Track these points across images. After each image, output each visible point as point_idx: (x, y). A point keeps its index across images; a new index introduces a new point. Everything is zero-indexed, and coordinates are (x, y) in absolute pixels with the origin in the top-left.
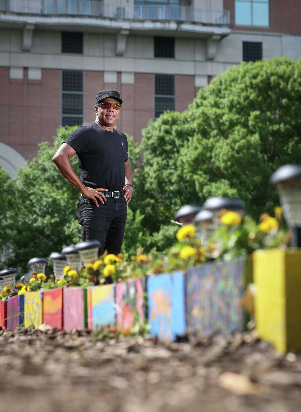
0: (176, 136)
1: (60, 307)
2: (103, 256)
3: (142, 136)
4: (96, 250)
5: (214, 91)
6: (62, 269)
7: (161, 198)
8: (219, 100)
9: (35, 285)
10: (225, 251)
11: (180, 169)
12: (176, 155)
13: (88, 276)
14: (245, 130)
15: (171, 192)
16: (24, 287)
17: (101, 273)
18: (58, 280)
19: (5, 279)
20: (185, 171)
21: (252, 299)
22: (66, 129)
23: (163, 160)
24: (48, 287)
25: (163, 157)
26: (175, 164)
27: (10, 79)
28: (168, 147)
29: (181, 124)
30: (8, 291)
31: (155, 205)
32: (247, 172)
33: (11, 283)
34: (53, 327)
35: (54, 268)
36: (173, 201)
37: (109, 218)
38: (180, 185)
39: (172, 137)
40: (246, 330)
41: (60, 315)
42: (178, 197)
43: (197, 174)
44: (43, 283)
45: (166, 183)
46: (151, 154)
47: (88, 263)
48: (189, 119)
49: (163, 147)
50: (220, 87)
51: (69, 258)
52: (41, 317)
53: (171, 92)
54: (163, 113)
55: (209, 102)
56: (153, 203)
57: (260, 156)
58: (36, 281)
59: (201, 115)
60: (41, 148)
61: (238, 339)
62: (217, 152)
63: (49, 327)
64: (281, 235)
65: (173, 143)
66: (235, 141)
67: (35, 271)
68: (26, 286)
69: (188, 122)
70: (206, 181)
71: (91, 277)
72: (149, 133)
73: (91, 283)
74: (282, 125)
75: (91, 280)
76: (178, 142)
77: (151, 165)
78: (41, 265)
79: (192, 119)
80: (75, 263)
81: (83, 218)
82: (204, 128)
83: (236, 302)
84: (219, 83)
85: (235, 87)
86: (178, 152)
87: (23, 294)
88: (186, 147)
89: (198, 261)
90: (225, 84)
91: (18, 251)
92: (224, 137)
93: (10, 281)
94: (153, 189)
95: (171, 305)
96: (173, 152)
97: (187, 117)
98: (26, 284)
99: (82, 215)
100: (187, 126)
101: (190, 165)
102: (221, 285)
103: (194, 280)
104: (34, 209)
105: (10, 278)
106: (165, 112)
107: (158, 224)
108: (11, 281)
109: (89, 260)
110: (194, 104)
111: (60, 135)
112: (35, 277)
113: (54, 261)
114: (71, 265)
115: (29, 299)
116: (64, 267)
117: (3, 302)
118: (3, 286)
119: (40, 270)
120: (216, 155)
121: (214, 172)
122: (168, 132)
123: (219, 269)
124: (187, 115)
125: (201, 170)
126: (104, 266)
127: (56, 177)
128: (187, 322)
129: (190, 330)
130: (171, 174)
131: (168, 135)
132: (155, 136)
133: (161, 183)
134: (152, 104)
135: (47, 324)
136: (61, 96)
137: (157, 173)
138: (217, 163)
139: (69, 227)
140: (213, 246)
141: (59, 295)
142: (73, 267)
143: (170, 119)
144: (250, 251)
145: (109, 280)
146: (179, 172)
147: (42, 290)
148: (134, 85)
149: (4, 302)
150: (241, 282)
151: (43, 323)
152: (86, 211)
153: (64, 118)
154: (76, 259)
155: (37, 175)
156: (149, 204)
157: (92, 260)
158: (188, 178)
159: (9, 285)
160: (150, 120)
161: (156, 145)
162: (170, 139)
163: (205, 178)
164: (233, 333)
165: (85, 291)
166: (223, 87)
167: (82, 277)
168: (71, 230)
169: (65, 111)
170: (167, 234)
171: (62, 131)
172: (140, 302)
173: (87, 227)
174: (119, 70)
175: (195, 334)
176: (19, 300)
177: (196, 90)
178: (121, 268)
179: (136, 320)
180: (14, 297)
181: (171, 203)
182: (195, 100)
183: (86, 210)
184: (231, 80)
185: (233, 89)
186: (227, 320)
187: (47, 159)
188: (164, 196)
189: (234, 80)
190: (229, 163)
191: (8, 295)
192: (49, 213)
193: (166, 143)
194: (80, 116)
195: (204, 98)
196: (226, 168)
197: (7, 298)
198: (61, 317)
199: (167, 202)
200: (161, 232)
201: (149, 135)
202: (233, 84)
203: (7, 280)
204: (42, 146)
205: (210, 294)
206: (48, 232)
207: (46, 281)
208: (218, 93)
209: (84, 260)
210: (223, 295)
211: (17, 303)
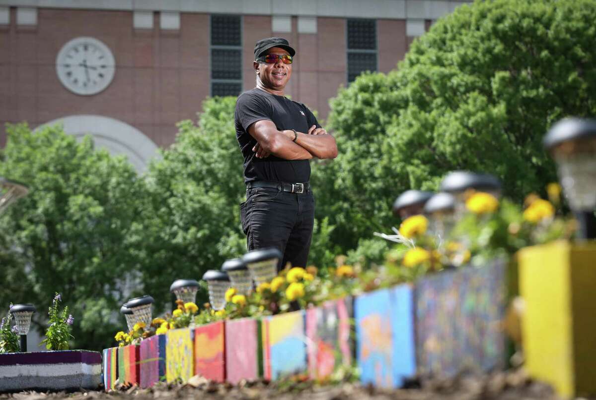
0: (380, 109)
1: (221, 349)
2: (285, 271)
3: (329, 109)
4: (274, 262)
5: (435, 41)
6: (222, 294)
7: (358, 200)
8: (443, 55)
9: (181, 320)
10: (474, 253)
11: (385, 157)
12: (380, 136)
13: (263, 302)
14: (485, 98)
15: (374, 191)
16: (165, 324)
17: (283, 297)
18: (216, 311)
19: (137, 312)
20: (395, 159)
21: (518, 321)
22: (216, 101)
23: (361, 144)
24: (201, 321)
25: (361, 140)
26: (379, 151)
27: (133, 30)
28: (369, 126)
29: (387, 91)
30: (141, 330)
31: (350, 210)
32: (485, 161)
33: (146, 318)
34: (210, 380)
35: (210, 293)
36: (377, 205)
37: (288, 224)
38: (388, 181)
39: (373, 110)
40: (510, 366)
41: (221, 362)
42: (384, 198)
43: (412, 164)
44: (193, 317)
45: (365, 178)
46: (342, 135)
47: (261, 282)
48: (399, 84)
49: (362, 125)
50: (444, 35)
51: (233, 276)
52: (191, 366)
53: (371, 44)
54: (359, 75)
55: (429, 58)
56: (347, 209)
57: (505, 136)
58: (183, 314)
59: (417, 77)
60: (181, 129)
61: (498, 380)
62: (441, 130)
63: (204, 380)
64: (559, 226)
65: (375, 119)
66: (469, 115)
67: (181, 299)
68: (169, 322)
69: (398, 88)
70: (426, 174)
71: (267, 302)
72: (339, 104)
73: (267, 312)
74: (541, 90)
75: (267, 308)
76: (383, 118)
77: (344, 152)
78: (190, 290)
79: (403, 83)
80: (242, 284)
81: (249, 224)
82: (422, 97)
83: (493, 325)
84: (442, 29)
85: (466, 35)
86: (383, 132)
87: (163, 333)
88: (395, 124)
89: (432, 270)
90: (452, 31)
91: (148, 281)
92: (451, 108)
93: (144, 315)
94: (346, 188)
95: (392, 336)
96: (376, 133)
97: (396, 80)
98: (168, 319)
99: (248, 219)
100: (395, 93)
101: (401, 151)
102: (470, 301)
103: (427, 296)
104: (172, 218)
105: (144, 311)
106: (362, 73)
107: (355, 240)
108: (146, 315)
109: (264, 278)
110: (407, 61)
111: (208, 110)
112: (181, 309)
113: (210, 283)
114: (235, 287)
115: (173, 341)
116: (225, 291)
117: (133, 346)
118: (133, 324)
119: (188, 298)
120: (439, 135)
121: (435, 160)
122: (368, 103)
123: (466, 279)
124: (396, 77)
125: (418, 158)
126: (287, 285)
127: (204, 172)
128: (418, 360)
129: (423, 370)
130: (372, 165)
131: (368, 108)
132: (349, 109)
133: (358, 177)
134: (344, 62)
135: (201, 376)
136: (209, 52)
137: (353, 164)
138: (441, 148)
139: (225, 244)
140: (454, 246)
141: (218, 332)
142: (238, 290)
143: (371, 84)
144: (512, 251)
145: (294, 306)
146: (385, 161)
147: (192, 326)
148: (317, 36)
149: (135, 347)
150: (501, 296)
151: (194, 374)
152: (254, 213)
153: (214, 85)
154: (244, 278)
155: (177, 170)
156: (341, 209)
157: (269, 277)
158: (398, 169)
159: (143, 321)
160: (342, 85)
161: (350, 122)
162: (371, 114)
163: (424, 171)
164: (490, 372)
165: (259, 324)
166: (449, 35)
167: (254, 304)
168: (228, 248)
169: (215, 74)
170: (369, 252)
171: (210, 104)
172: (345, 335)
173: (257, 236)
174: (294, 13)
175: (431, 376)
176: (158, 342)
177: (408, 40)
178: (313, 288)
179: (339, 362)
180: (150, 339)
181: (373, 207)
182: (407, 55)
183: (254, 211)
184: (459, 25)
185: (464, 38)
186: (480, 354)
187: (190, 146)
188: (363, 197)
189: (465, 25)
190: (458, 147)
191: (141, 336)
192: (194, 225)
193: (366, 119)
194: (237, 81)
195: (421, 52)
196: (453, 155)
197: (140, 340)
198: (223, 364)
199: (368, 207)
200: (360, 249)
201: (340, 108)
202: (463, 31)
203: (138, 314)
204: (181, 127)
205: (453, 316)
206: (193, 252)
207: (198, 313)
208: (441, 44)
209: (256, 278)
210: (473, 316)
211: (155, 346)
